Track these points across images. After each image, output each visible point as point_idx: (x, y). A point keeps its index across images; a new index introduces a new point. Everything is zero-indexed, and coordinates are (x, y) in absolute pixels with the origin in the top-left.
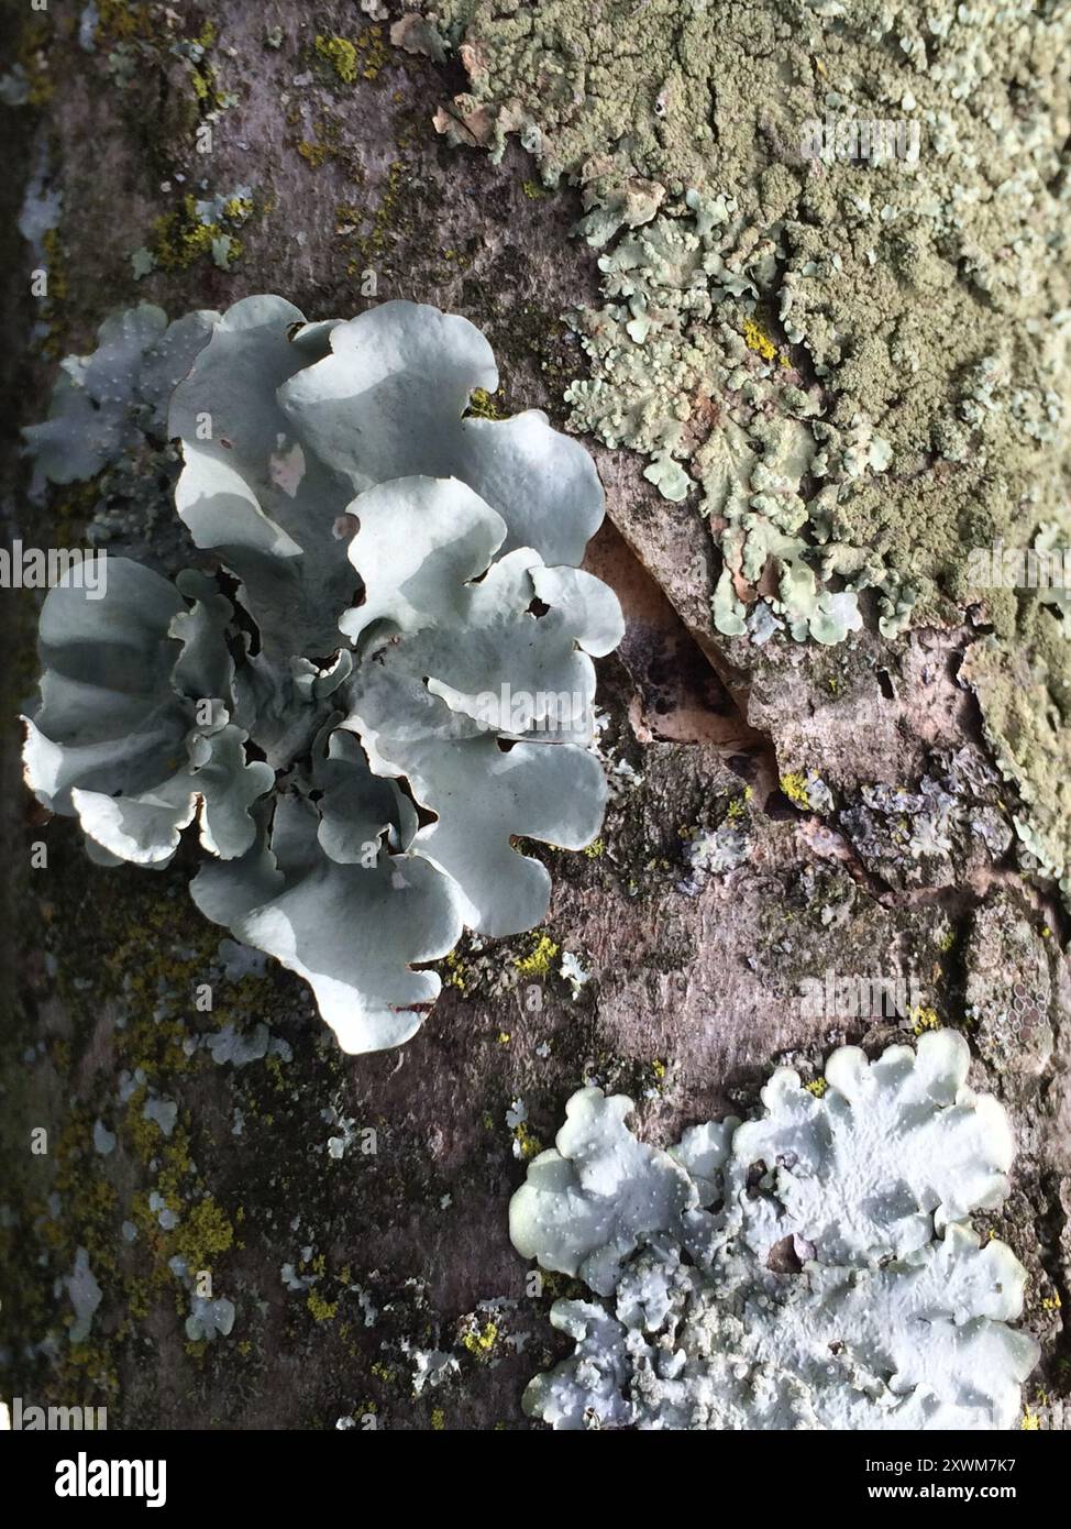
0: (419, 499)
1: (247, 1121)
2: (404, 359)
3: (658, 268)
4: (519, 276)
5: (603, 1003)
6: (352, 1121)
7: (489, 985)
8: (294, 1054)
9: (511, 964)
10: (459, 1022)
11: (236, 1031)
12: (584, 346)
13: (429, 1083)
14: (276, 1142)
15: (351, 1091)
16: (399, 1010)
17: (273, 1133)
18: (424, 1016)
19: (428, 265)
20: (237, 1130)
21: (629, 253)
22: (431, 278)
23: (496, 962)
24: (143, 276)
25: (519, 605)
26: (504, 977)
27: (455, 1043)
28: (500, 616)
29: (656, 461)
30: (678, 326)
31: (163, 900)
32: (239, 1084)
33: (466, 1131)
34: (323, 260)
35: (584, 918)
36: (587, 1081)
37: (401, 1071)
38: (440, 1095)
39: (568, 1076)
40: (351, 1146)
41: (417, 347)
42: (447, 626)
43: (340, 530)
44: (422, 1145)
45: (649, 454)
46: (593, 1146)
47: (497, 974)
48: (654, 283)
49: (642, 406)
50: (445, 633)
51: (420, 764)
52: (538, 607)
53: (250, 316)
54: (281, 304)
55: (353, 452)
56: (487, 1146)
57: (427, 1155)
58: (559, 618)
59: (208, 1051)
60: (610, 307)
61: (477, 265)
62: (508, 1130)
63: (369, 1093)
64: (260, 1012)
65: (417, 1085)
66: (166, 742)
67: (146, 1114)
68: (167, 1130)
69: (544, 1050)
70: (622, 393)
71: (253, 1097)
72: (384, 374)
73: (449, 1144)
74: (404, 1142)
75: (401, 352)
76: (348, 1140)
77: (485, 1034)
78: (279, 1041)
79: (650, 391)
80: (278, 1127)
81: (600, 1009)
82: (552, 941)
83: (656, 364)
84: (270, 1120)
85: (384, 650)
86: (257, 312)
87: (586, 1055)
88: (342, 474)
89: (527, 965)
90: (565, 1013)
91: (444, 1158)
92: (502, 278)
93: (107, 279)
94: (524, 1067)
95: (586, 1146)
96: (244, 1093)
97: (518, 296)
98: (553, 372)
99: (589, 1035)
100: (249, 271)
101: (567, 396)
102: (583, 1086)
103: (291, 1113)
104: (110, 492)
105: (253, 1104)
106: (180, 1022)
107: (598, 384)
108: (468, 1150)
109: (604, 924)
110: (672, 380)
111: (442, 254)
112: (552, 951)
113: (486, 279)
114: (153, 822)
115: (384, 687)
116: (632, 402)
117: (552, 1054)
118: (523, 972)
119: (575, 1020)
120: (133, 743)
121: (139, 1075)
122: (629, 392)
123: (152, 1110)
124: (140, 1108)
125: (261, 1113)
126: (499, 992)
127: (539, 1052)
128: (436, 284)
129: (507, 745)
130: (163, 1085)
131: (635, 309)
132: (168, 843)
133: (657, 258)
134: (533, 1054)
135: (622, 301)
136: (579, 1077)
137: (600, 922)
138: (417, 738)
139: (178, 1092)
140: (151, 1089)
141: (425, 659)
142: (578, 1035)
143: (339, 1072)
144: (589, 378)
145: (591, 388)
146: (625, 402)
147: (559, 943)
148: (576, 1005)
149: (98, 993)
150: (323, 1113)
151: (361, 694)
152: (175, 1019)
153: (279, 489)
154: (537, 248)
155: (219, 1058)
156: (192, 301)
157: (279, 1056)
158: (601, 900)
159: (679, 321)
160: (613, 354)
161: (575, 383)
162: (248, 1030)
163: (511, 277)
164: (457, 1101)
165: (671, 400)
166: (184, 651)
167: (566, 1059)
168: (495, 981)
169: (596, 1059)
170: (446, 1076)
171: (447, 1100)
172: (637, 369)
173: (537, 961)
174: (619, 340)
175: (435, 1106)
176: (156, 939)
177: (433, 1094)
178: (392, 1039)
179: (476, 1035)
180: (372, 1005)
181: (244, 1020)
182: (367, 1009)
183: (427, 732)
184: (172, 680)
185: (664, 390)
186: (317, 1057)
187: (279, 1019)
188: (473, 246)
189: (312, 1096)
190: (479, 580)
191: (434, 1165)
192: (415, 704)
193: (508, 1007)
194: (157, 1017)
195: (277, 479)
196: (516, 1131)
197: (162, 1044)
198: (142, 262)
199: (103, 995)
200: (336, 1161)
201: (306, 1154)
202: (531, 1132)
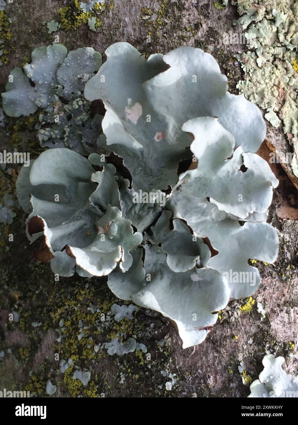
0: (206, 126)
1: (126, 377)
2: (188, 70)
3: (264, 38)
4: (215, 39)
5: (272, 321)
6: (175, 375)
7: (230, 317)
8: (148, 349)
9: (238, 308)
10: (218, 332)
11: (119, 341)
12: (242, 67)
13: (207, 358)
14: (140, 385)
15: (174, 362)
16: (200, 329)
17: (138, 381)
18: (209, 331)
19: (180, 33)
20: (122, 382)
21: (254, 32)
22: (182, 38)
23: (232, 308)
24: (53, 32)
25: (236, 168)
26: (235, 313)
27: (216, 341)
28: (228, 172)
29: (268, 112)
30: (271, 61)
31: (83, 289)
32: (122, 363)
33: (222, 375)
34: (137, 29)
35: (265, 289)
36: (267, 352)
37: (194, 354)
38: (211, 362)
39: (259, 351)
40: (175, 385)
41: (193, 65)
42: (208, 176)
43: (158, 138)
44: (205, 382)
45: (266, 109)
46: (271, 377)
47: (233, 313)
48: (263, 44)
49: (263, 91)
50: (206, 179)
51: (201, 231)
52: (244, 169)
53: (117, 50)
54: (128, 46)
55: (167, 107)
56: (230, 380)
57: (207, 386)
58: (252, 173)
59: (105, 350)
60: (249, 52)
61: (199, 34)
62: (239, 374)
63: (181, 363)
64: (130, 333)
65: (202, 358)
66: (85, 224)
67: (74, 378)
68: (85, 383)
69: (251, 341)
70: (256, 86)
71: (129, 367)
72: (180, 76)
73: (216, 381)
74: (197, 382)
75: (186, 67)
76: (173, 382)
77: (228, 336)
78: (141, 344)
79: (264, 85)
80: (140, 379)
81: (271, 324)
82: (253, 299)
83: (266, 75)
84: (137, 376)
85: (180, 186)
86: (120, 49)
87: (266, 342)
88: (162, 115)
89: (244, 308)
90: (259, 326)
91: (214, 387)
92: (209, 39)
93: (34, 33)
94: (243, 349)
95: (269, 377)
96: (124, 366)
97: (215, 47)
98: (231, 77)
99: (268, 334)
100: (105, 32)
101: (238, 86)
102: (266, 354)
103: (147, 373)
104: (44, 121)
105: (129, 370)
106: (91, 338)
107: (248, 81)
108: (223, 383)
109: (271, 291)
110: (271, 81)
111: (186, 29)
112: (253, 303)
113: (203, 39)
114: (101, 259)
115: (184, 201)
116: (259, 89)
117: (253, 342)
118: (243, 311)
119: (262, 329)
120: (74, 225)
121: (70, 361)
122: (258, 85)
123: (77, 375)
124: (71, 375)
125: (133, 374)
126: (233, 320)
127: (249, 342)
128: (184, 41)
129: (242, 223)
130: (82, 365)
131: (258, 53)
132: (111, 267)
133: (264, 35)
134: (247, 343)
135: (254, 50)
136: (264, 351)
137: (269, 290)
138: (199, 221)
139: (91, 368)
140: (76, 367)
141: (197, 189)
142: (263, 334)
143: (168, 356)
144: (243, 79)
145: (245, 84)
146: (257, 89)
147: (255, 299)
148: (262, 323)
149: (45, 328)
150: (162, 372)
151: (176, 204)
152: (88, 337)
153: (129, 121)
154: (221, 28)
155: (110, 352)
156: (78, 43)
157: (141, 350)
158: (272, 281)
159: (271, 59)
160: (251, 71)
161: (240, 81)
162: (125, 340)
163: (213, 39)
164: (218, 364)
165: (271, 89)
166: (98, 187)
167: (259, 344)
168: (232, 315)
169: (270, 343)
170: (213, 354)
171: (214, 364)
172: (259, 77)
173: (248, 307)
174: (254, 65)
175: (209, 366)
176: (79, 305)
177: (208, 361)
178: (197, 341)
179: (225, 337)
180: (188, 328)
181: (123, 336)
182: (187, 330)
183: (203, 219)
184: (90, 199)
185: (268, 85)
186: (158, 349)
187: (140, 335)
188: (197, 26)
189: (157, 366)
190: (229, 159)
191: (210, 389)
192: (198, 207)
193: (237, 325)
194: (80, 337)
195: (128, 117)
196: (242, 374)
197: (81, 348)
198: (52, 26)
199: (47, 329)
200: (168, 391)
201: (154, 389)
202: (248, 374)
